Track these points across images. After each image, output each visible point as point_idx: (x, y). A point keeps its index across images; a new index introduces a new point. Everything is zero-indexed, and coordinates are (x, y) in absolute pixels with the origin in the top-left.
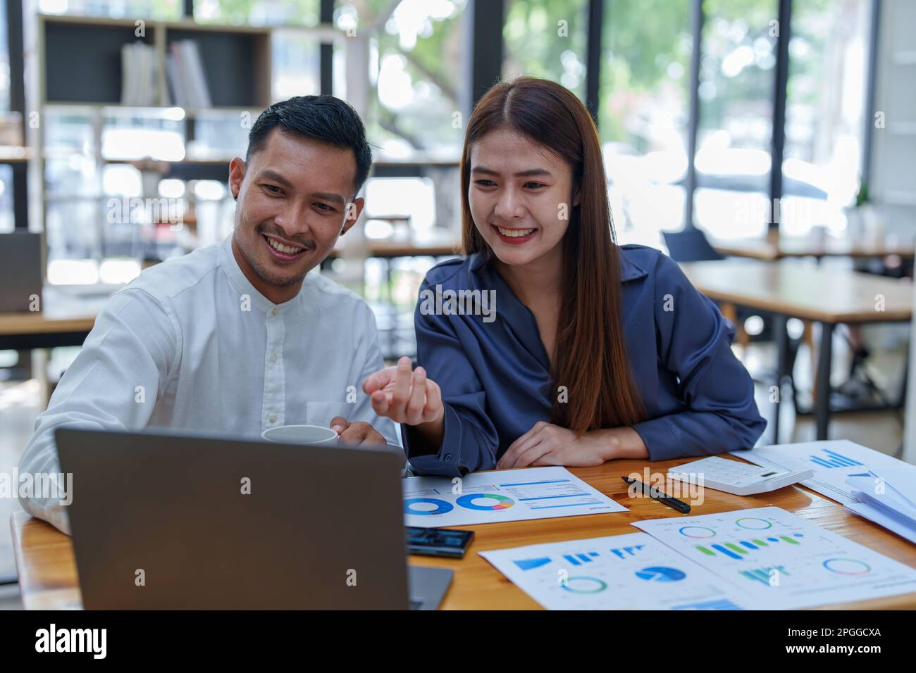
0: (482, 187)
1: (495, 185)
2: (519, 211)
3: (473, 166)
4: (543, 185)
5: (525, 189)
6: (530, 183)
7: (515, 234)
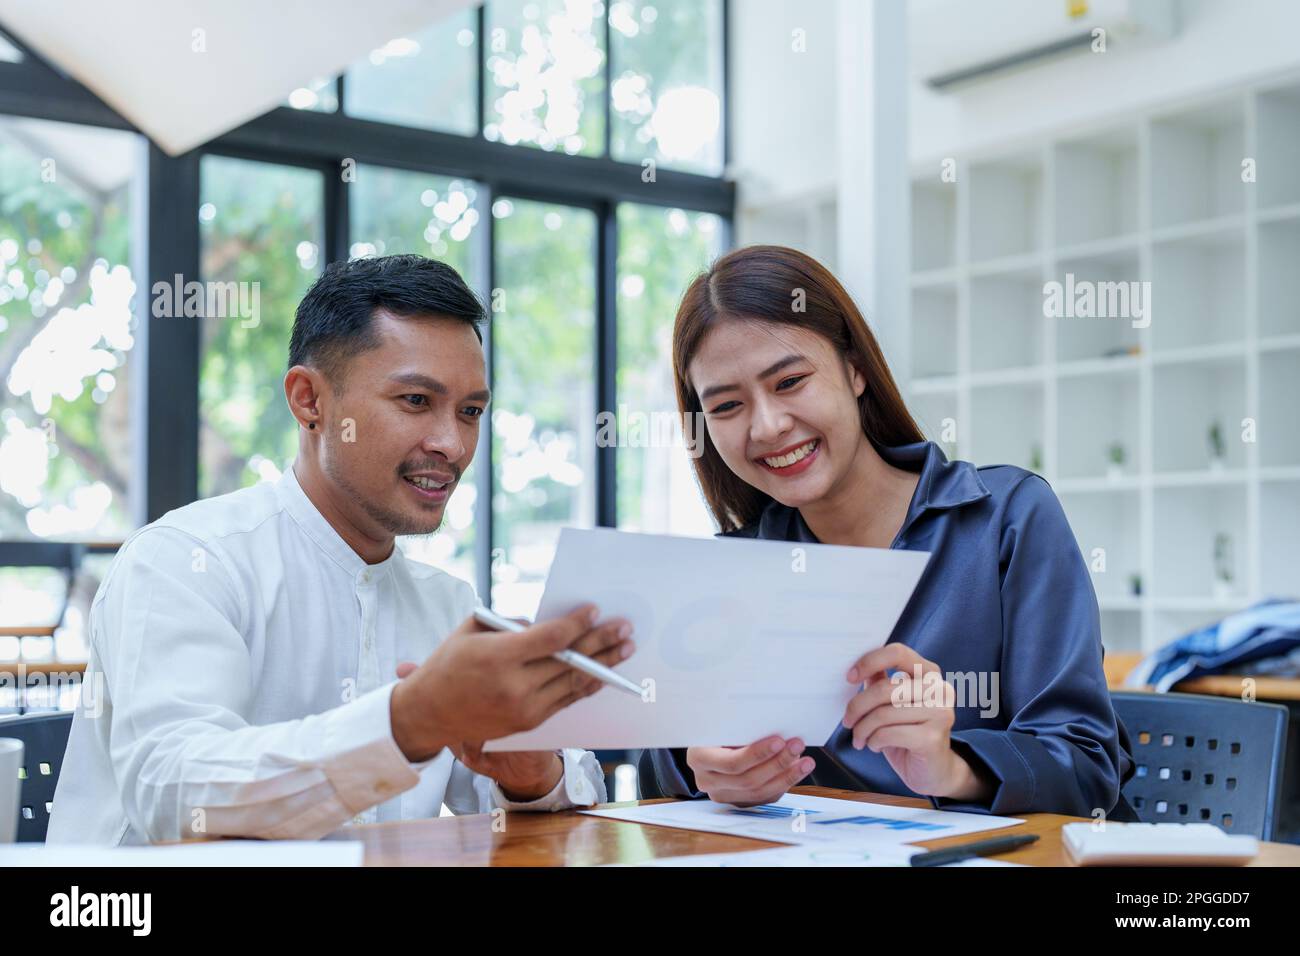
0: (723, 414)
1: (741, 403)
2: (784, 423)
3: (700, 391)
4: (802, 377)
5: (779, 392)
6: (785, 382)
7: (792, 459)
